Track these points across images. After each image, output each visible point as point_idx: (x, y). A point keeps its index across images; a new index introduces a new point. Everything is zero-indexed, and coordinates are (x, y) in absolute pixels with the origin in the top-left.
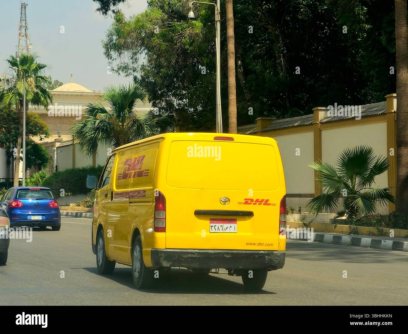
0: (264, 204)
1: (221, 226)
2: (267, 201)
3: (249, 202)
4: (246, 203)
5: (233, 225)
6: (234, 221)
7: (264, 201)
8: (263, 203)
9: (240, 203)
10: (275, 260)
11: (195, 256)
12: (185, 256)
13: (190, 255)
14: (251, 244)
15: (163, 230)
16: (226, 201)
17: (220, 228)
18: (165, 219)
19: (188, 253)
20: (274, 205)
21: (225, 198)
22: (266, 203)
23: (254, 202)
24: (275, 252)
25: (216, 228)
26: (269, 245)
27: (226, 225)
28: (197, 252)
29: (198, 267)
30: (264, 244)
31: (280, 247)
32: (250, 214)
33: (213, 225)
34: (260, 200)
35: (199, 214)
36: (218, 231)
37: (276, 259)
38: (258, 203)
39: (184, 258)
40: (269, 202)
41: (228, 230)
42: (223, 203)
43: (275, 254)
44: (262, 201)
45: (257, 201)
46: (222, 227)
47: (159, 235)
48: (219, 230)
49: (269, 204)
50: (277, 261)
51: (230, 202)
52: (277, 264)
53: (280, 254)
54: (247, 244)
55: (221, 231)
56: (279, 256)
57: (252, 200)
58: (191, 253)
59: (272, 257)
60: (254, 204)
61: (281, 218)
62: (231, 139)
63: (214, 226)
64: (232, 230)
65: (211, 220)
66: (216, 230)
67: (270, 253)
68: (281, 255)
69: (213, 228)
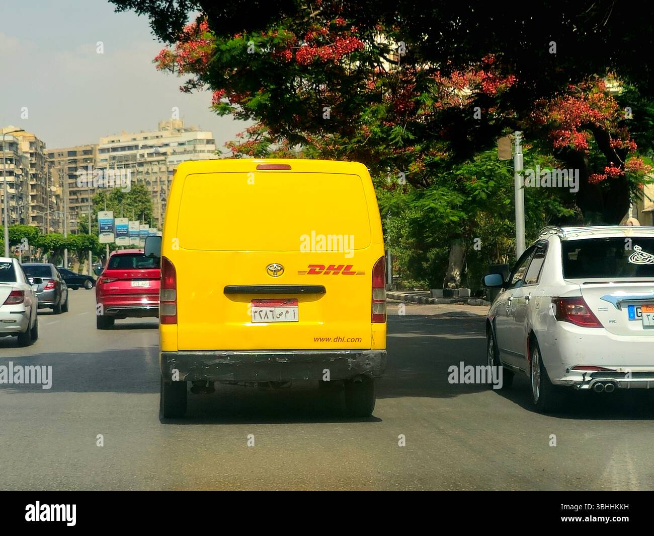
0: (343, 273)
1: (271, 311)
2: (349, 267)
3: (316, 271)
4: (312, 271)
5: (291, 309)
6: (293, 302)
7: (343, 269)
8: (341, 271)
9: (300, 273)
10: (365, 365)
11: (227, 361)
12: (210, 363)
13: (217, 361)
14: (322, 340)
15: (173, 320)
16: (279, 270)
17: (270, 315)
18: (175, 302)
19: (214, 357)
20: (362, 273)
21: (275, 265)
22: (347, 270)
23: (325, 270)
24: (364, 352)
25: (263, 314)
26: (353, 340)
27: (278, 310)
28: (228, 356)
29: (233, 380)
30: (345, 340)
31: (374, 343)
32: (319, 291)
33: (258, 309)
34: (336, 267)
35: (232, 292)
36: (266, 320)
37: (367, 364)
38: (333, 272)
39: (208, 366)
40: (352, 270)
41: (282, 318)
42: (271, 273)
43: (365, 355)
44: (340, 267)
45: (331, 267)
46: (272, 313)
47: (166, 328)
48: (268, 318)
49: (353, 273)
50: (368, 366)
51: (283, 271)
52: (370, 372)
53: (373, 356)
54: (316, 340)
55: (271, 319)
56: (373, 358)
57: (322, 267)
58: (221, 357)
59: (360, 360)
60: (326, 273)
61: (374, 295)
62: (287, 167)
63: (258, 312)
64: (290, 317)
65: (253, 301)
66: (263, 318)
67: (357, 354)
68: (375, 356)
69: (257, 314)
